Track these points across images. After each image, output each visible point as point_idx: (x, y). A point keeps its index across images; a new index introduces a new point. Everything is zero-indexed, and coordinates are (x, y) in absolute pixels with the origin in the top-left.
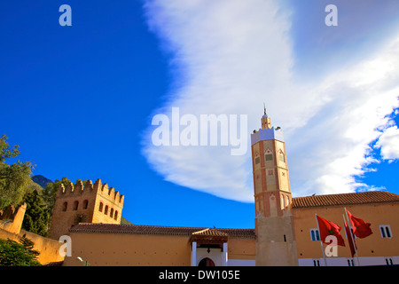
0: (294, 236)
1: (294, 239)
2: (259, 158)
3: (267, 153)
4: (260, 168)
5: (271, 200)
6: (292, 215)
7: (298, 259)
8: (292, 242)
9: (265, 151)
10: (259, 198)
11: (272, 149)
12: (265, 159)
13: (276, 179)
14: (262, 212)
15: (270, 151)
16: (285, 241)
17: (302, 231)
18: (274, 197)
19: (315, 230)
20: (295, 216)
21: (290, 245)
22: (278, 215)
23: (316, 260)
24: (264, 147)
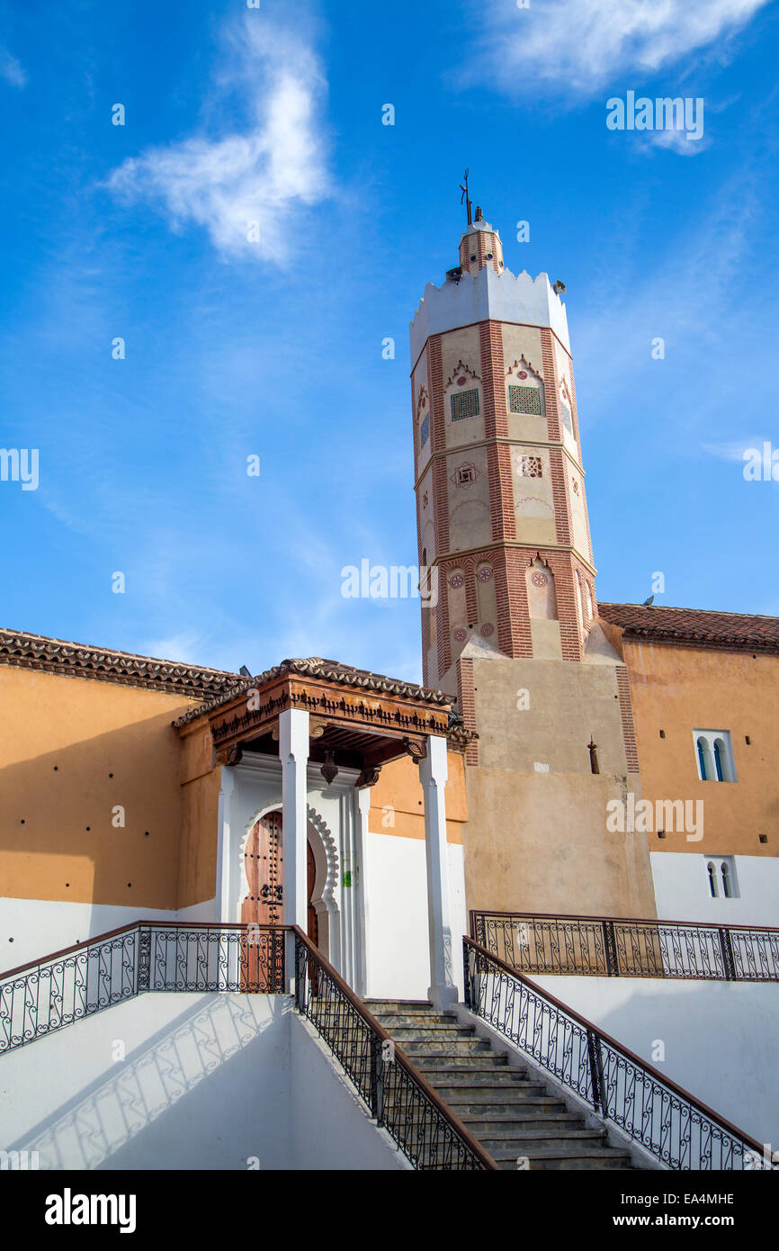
0: (631, 751)
1: (634, 767)
2: (474, 392)
3: (519, 382)
4: (482, 437)
5: (533, 586)
6: (620, 663)
7: (653, 854)
8: (625, 779)
9: (506, 370)
10: (469, 572)
11: (538, 366)
12: (507, 401)
13: (556, 498)
14: (486, 632)
15: (528, 373)
16: (595, 770)
17: (662, 735)
18: (545, 572)
19: (709, 739)
20: (633, 668)
21: (617, 788)
22: (565, 657)
23: (717, 864)
24: (504, 351)
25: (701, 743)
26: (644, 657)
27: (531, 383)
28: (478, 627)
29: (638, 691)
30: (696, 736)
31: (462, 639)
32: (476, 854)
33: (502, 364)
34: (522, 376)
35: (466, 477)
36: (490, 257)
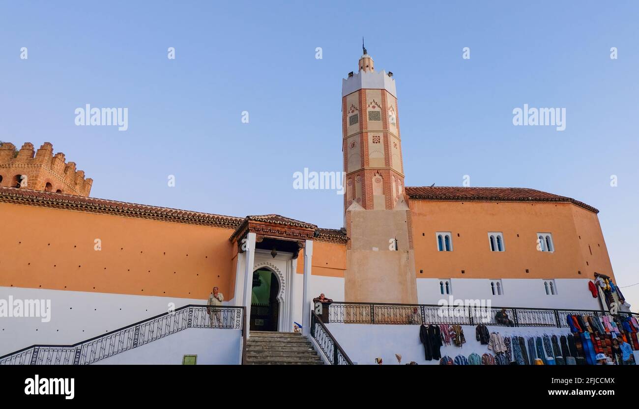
0: (411, 242)
1: (411, 247)
2: (357, 115)
3: (372, 110)
4: (359, 131)
5: (375, 182)
6: (408, 209)
7: (417, 279)
8: (408, 252)
9: (368, 106)
10: (354, 179)
11: (380, 103)
12: (368, 117)
13: (385, 150)
14: (358, 201)
15: (376, 106)
16: (396, 249)
17: (424, 234)
18: (380, 177)
19: (443, 235)
20: (413, 211)
21: (405, 255)
22: (386, 208)
23: (444, 282)
24: (367, 99)
25: (440, 237)
27: (377, 109)
28: (355, 199)
29: (414, 219)
30: (437, 234)
31: (351, 203)
32: (349, 281)
33: (366, 104)
34: (374, 107)
35: (353, 145)
36: (368, 66)
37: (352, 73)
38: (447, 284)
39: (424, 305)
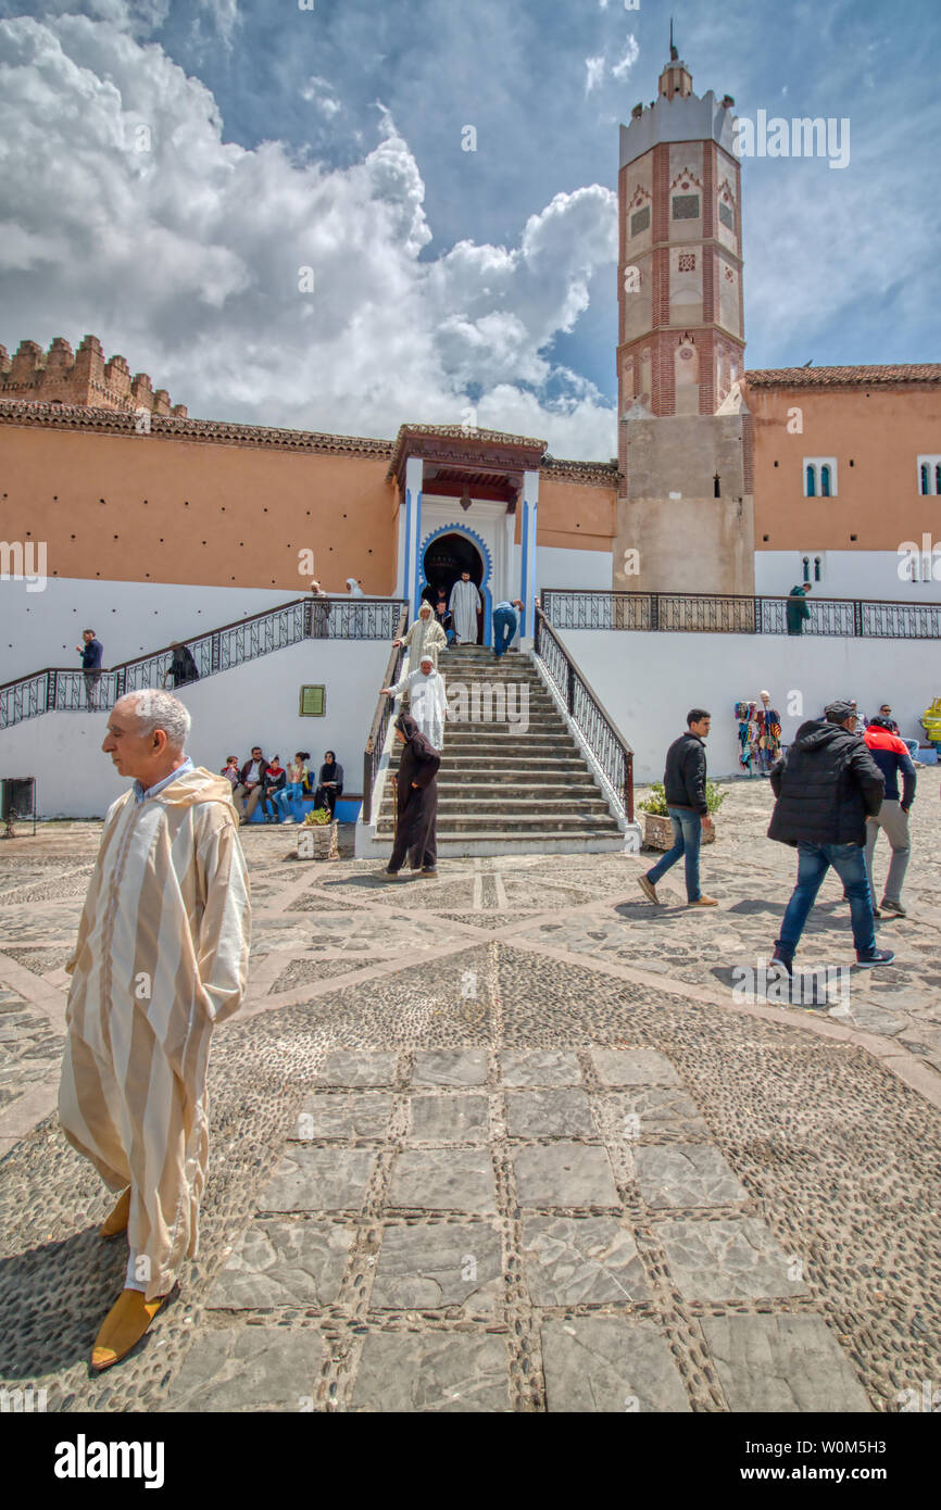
0: (749, 478)
1: (749, 491)
2: (646, 210)
3: (682, 192)
5: (680, 359)
6: (748, 414)
7: (756, 553)
8: (740, 500)
9: (671, 184)
10: (636, 356)
11: (699, 175)
12: (671, 210)
13: (704, 286)
14: (643, 402)
15: (691, 183)
16: (717, 494)
17: (776, 464)
18: (692, 348)
19: (819, 463)
20: (757, 415)
21: (733, 508)
22: (701, 411)
23: (812, 557)
24: (671, 167)
25: (811, 470)
26: (768, 405)
27: (693, 190)
28: (639, 398)
29: (761, 432)
30: (806, 462)
31: (629, 406)
33: (668, 180)
34: (685, 186)
36: (677, 90)
37: (640, 107)
38: (817, 562)
39: (761, 598)
